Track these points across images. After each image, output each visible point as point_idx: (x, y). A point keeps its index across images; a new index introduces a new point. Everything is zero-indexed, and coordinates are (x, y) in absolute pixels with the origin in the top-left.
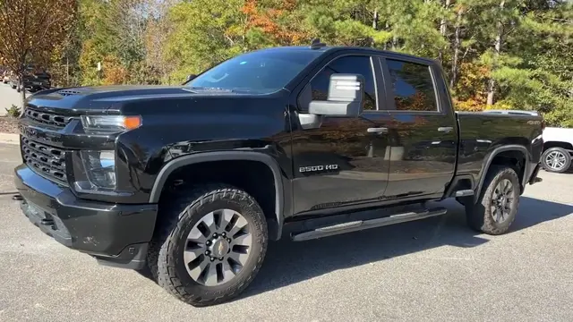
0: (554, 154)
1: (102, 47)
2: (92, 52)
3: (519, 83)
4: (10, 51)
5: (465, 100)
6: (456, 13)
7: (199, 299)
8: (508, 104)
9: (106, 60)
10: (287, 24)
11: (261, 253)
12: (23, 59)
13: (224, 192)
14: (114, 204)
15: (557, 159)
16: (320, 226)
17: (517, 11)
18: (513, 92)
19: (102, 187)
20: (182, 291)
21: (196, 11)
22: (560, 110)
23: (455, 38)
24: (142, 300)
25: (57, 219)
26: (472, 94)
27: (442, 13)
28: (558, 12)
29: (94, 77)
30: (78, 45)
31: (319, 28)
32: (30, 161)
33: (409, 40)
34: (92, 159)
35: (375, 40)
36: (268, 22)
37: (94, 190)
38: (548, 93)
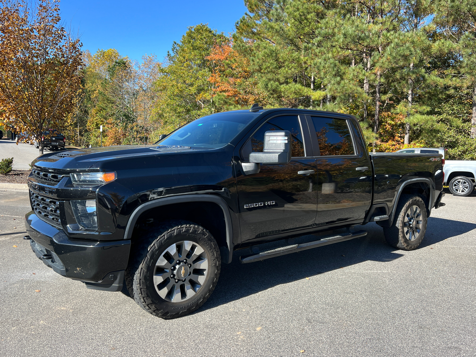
0: (459, 182)
1: (104, 113)
2: (97, 118)
3: (428, 126)
4: (31, 121)
5: (387, 142)
6: (375, 74)
7: (167, 313)
8: (421, 143)
9: (107, 123)
10: (244, 89)
11: (216, 275)
12: (41, 127)
13: (184, 227)
14: (97, 241)
15: (462, 186)
16: (263, 250)
17: (423, 70)
18: (424, 134)
19: (88, 228)
20: (153, 307)
21: (174, 83)
22: (462, 145)
23: (376, 93)
24: (124, 316)
25: (54, 254)
26: (392, 136)
27: (364, 75)
28: (456, 69)
29: (99, 136)
30: (86, 112)
31: (269, 91)
32: (36, 209)
33: (340, 97)
34: (79, 207)
35: (313, 98)
36: (230, 89)
37: (82, 231)
38: (452, 133)
